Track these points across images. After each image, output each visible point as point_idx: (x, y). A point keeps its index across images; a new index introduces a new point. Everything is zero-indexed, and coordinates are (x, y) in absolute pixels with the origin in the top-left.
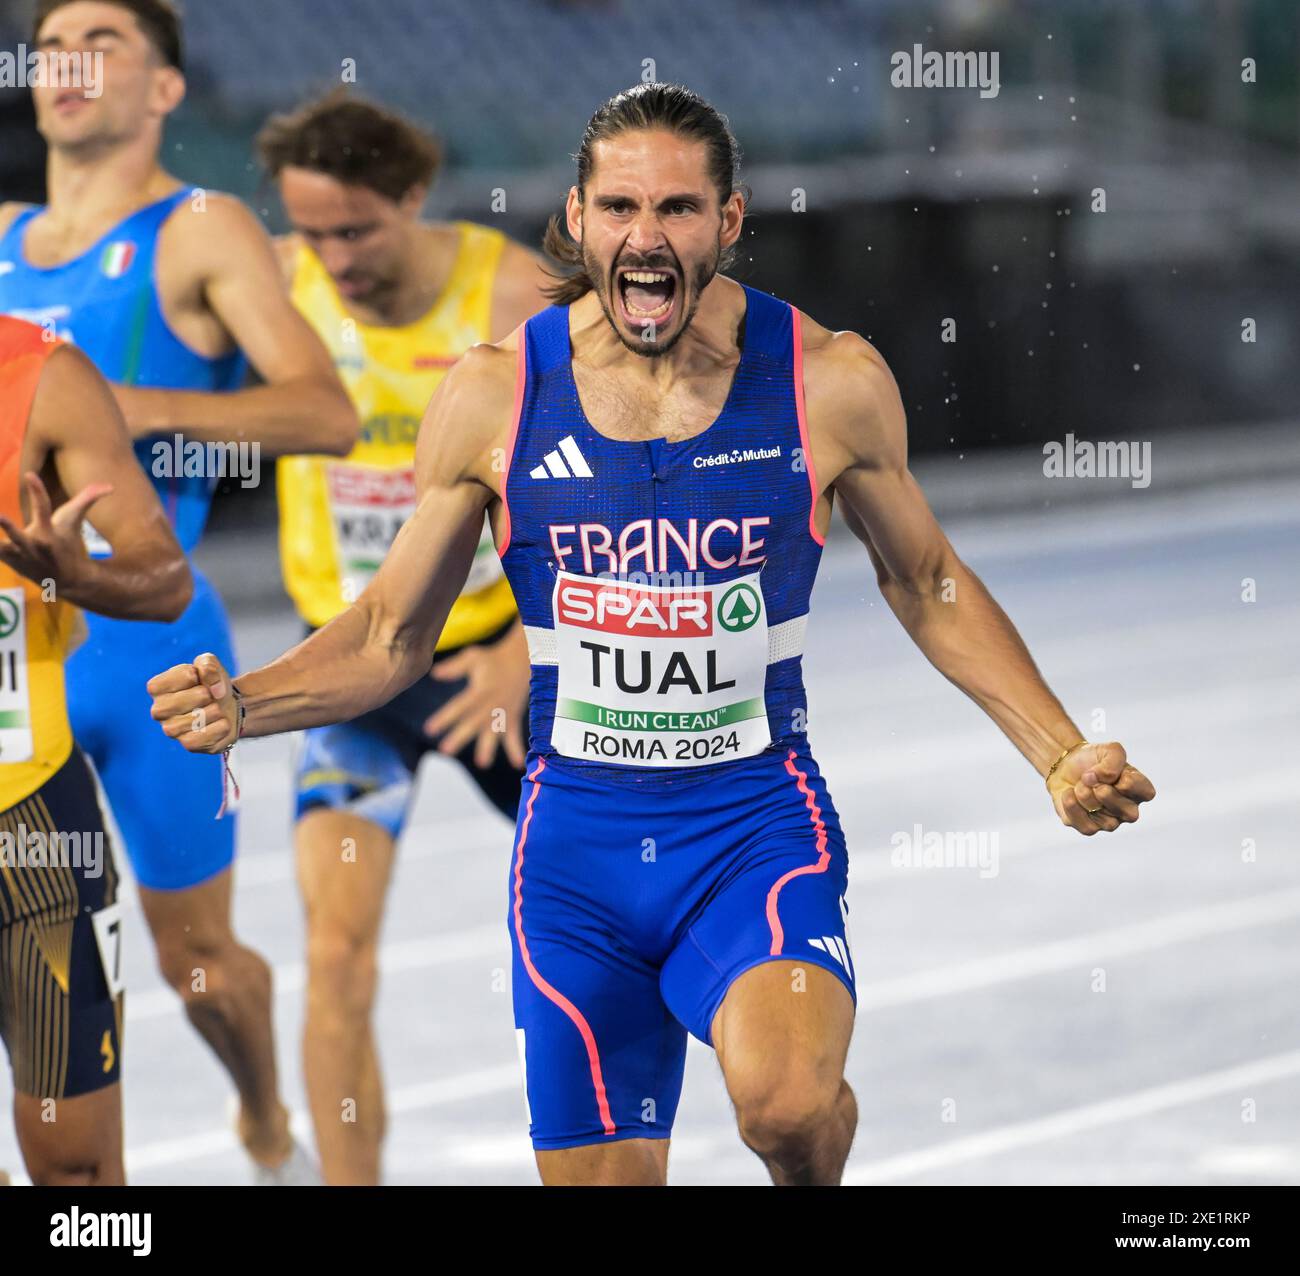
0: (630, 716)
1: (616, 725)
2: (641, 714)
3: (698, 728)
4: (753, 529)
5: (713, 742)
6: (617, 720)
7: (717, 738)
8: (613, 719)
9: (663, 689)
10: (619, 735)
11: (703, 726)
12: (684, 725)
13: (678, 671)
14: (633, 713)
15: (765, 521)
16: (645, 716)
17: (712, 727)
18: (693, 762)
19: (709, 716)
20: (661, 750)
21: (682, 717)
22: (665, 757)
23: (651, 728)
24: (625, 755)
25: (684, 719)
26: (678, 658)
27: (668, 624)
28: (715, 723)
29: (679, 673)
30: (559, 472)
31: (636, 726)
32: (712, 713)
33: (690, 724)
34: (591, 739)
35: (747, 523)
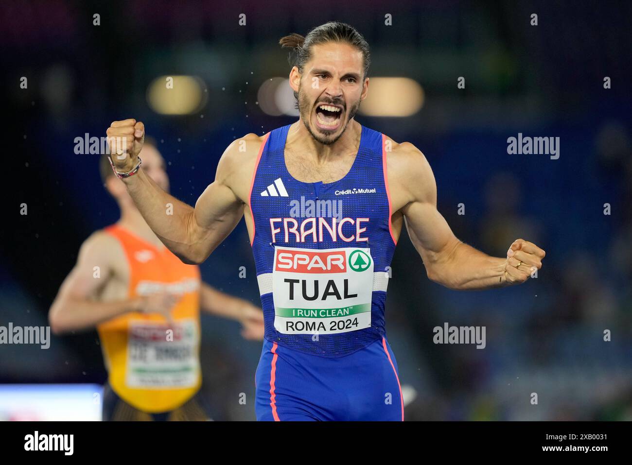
0: (309, 311)
1: (303, 315)
2: (314, 310)
3: (340, 315)
4: (361, 223)
5: (346, 322)
6: (303, 313)
7: (348, 320)
8: (301, 313)
9: (324, 298)
10: (304, 320)
11: (342, 314)
12: (334, 314)
13: (331, 289)
14: (310, 310)
15: (367, 220)
16: (316, 311)
17: (346, 315)
18: (338, 331)
19: (344, 310)
20: (323, 327)
21: (332, 311)
22: (325, 330)
23: (319, 316)
24: (307, 330)
25: (334, 312)
26: (331, 283)
27: (326, 267)
28: (348, 313)
29: (331, 290)
30: (274, 193)
31: (312, 316)
32: (346, 308)
33: (336, 314)
34: (290, 324)
35: (359, 220)
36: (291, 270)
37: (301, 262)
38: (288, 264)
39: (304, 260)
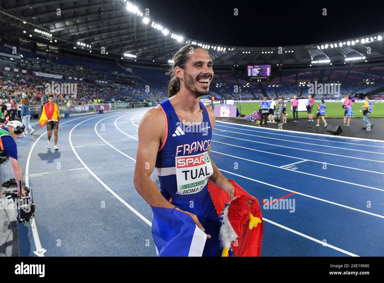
2: (195, 183)
10: (191, 188)
12: (202, 183)
13: (201, 172)
14: (194, 183)
20: (198, 190)
23: (197, 185)
24: (192, 192)
26: (201, 169)
27: (200, 162)
30: (178, 134)
31: (194, 186)
34: (185, 191)
36: (186, 166)
37: (190, 162)
38: (183, 164)
39: (191, 160)
